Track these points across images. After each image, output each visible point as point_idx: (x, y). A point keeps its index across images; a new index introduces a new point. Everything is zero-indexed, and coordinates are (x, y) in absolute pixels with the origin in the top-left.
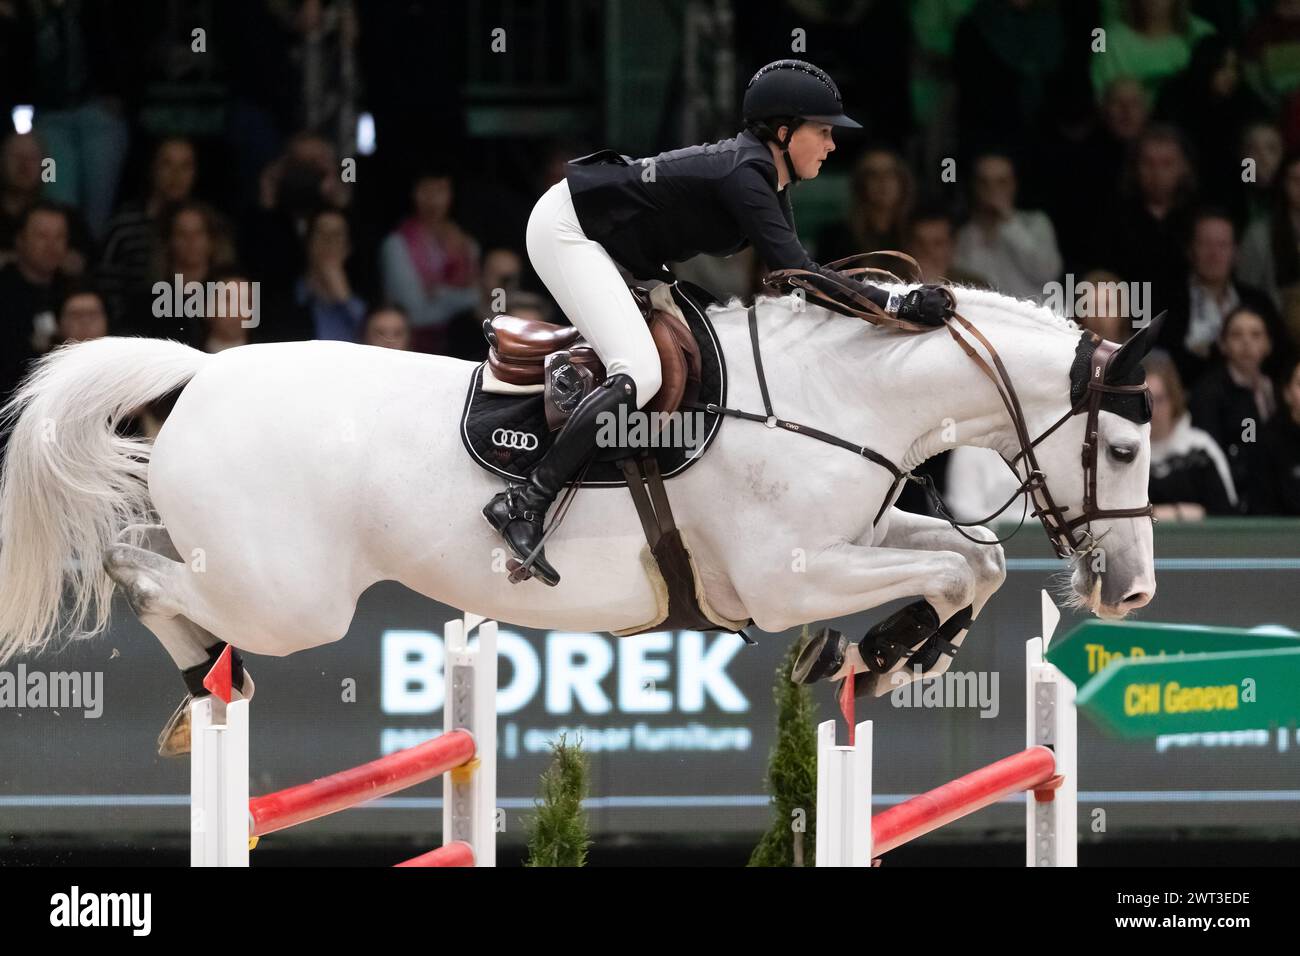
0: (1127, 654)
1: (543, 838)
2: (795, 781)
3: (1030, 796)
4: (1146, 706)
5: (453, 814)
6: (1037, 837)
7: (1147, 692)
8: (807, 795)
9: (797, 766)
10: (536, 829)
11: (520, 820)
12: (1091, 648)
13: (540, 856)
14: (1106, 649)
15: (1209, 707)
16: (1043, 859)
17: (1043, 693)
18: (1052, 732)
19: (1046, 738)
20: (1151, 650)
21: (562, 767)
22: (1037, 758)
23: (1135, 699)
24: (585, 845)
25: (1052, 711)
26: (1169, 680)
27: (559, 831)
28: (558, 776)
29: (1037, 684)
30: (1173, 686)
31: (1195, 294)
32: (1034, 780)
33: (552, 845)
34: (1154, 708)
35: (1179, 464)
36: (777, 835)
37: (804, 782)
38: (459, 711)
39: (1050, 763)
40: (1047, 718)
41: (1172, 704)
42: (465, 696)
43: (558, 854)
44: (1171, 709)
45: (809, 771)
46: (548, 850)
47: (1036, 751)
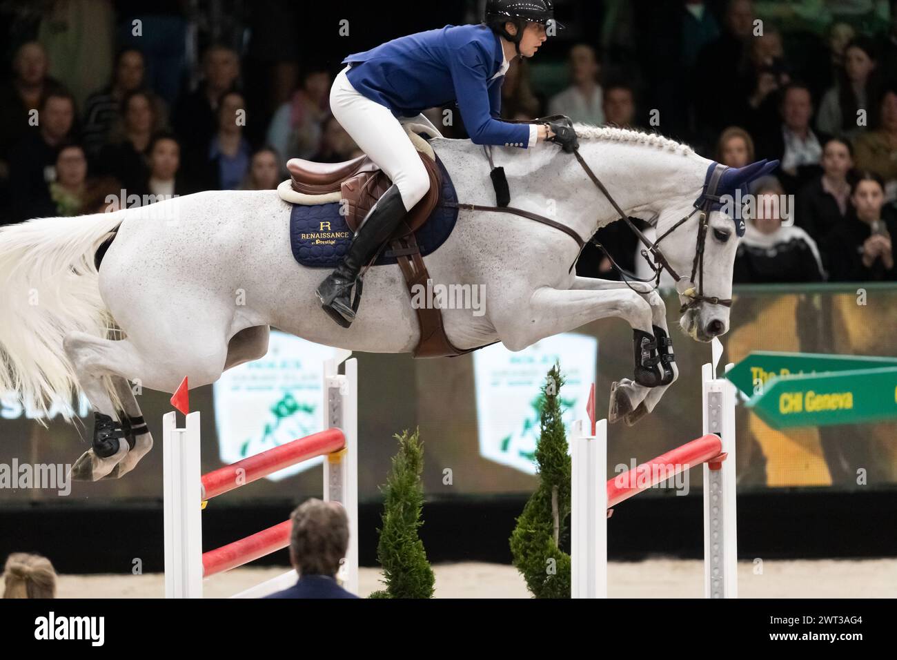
0: (778, 373)
1: (394, 499)
2: (553, 459)
3: (706, 466)
4: (793, 407)
5: (330, 484)
6: (710, 493)
7: (794, 398)
8: (560, 468)
9: (553, 449)
10: (389, 493)
11: (379, 487)
12: (754, 370)
13: (392, 510)
14: (765, 370)
15: (834, 407)
16: (715, 507)
17: (714, 399)
18: (719, 424)
19: (716, 428)
20: (794, 370)
21: (405, 452)
22: (710, 441)
23: (786, 403)
24: (421, 503)
25: (719, 410)
26: (808, 390)
27: (404, 494)
28: (403, 458)
29: (709, 393)
30: (810, 394)
31: (786, 137)
32: (708, 456)
33: (399, 503)
34: (799, 408)
35: (783, 249)
36: (541, 495)
37: (558, 459)
38: (333, 417)
39: (719, 445)
40: (716, 417)
41: (810, 405)
42: (337, 407)
43: (404, 509)
44: (810, 408)
45: (561, 452)
46: (396, 507)
47: (709, 437)
